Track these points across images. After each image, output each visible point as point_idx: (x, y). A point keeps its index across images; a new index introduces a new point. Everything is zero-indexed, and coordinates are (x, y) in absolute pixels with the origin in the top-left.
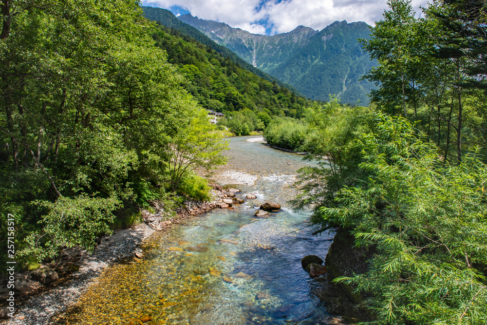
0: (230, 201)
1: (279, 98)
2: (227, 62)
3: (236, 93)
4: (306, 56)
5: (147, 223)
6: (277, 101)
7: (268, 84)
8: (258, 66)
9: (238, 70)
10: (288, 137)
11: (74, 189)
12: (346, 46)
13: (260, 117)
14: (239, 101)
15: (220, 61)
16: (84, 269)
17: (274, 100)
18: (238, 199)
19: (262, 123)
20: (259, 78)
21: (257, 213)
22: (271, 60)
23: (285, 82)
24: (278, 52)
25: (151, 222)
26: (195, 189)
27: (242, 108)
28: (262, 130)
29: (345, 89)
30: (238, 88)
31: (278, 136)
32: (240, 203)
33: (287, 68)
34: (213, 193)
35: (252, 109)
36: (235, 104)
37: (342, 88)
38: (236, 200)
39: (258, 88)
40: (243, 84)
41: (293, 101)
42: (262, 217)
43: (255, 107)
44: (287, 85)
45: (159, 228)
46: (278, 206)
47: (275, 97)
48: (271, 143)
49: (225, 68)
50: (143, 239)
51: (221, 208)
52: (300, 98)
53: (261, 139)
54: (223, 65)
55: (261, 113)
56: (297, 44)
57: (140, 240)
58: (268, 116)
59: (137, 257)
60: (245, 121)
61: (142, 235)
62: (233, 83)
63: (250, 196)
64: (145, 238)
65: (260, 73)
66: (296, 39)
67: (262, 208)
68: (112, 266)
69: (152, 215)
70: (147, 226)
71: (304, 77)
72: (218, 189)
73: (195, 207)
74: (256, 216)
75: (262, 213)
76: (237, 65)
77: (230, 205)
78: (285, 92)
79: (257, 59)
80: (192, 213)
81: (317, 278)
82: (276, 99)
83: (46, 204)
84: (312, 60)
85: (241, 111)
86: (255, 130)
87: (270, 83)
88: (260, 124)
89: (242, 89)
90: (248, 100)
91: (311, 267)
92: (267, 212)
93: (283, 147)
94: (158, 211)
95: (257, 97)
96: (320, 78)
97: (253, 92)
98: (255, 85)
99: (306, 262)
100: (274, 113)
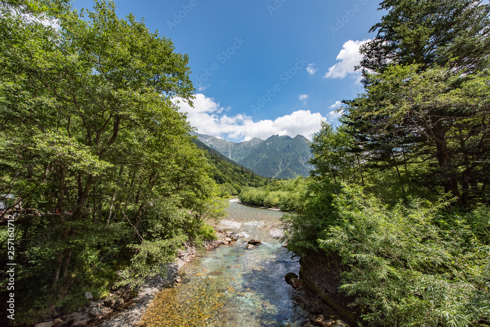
0: (230, 239)
1: (245, 176)
2: (215, 157)
3: (220, 173)
4: (258, 153)
5: (180, 257)
6: (244, 178)
7: (239, 168)
8: (232, 158)
9: (221, 161)
10: (254, 198)
11: (153, 235)
12: (279, 148)
13: (235, 187)
14: (223, 178)
15: (211, 156)
16: (142, 294)
17: (242, 178)
18: (234, 238)
19: (236, 191)
20: (233, 165)
21: (247, 246)
22: (239, 156)
23: (248, 167)
24: (243, 151)
25: (183, 256)
26: (207, 233)
27: (224, 182)
28: (236, 195)
29: (280, 170)
30: (222, 171)
31: (248, 198)
32: (235, 240)
33: (248, 160)
34: (218, 235)
35: (230, 183)
36: (220, 180)
37: (279, 170)
38: (232, 238)
39: (233, 171)
40: (225, 169)
41: (253, 178)
42: (251, 249)
43: (232, 181)
44: (249, 169)
45: (188, 260)
46: (259, 241)
47: (243, 176)
48: (243, 202)
49: (214, 160)
50: (178, 269)
51: (224, 244)
52: (257, 176)
53: (237, 200)
54: (213, 158)
55: (235, 185)
56: (253, 147)
57: (177, 270)
58: (239, 187)
59: (177, 282)
60: (226, 190)
61: (177, 266)
62: (219, 168)
63: (240, 235)
64: (180, 268)
65: (233, 163)
66: (252, 145)
67: (249, 243)
68: (161, 290)
69: (183, 251)
70: (180, 260)
71: (258, 164)
72: (220, 232)
73: (209, 245)
74: (247, 248)
75: (251, 246)
76: (221, 158)
77: (230, 242)
78: (248, 173)
79: (231, 155)
80: (207, 249)
81: (298, 288)
82: (243, 177)
83: (137, 246)
84: (262, 155)
85: (224, 184)
86: (232, 195)
87: (240, 168)
88: (235, 191)
89: (224, 172)
90: (228, 178)
91: (293, 281)
92: (253, 246)
93: (251, 204)
94: (187, 248)
95: (232, 176)
96: (266, 165)
97: (230, 173)
98: (231, 169)
99: (288, 278)
100: (242, 185)
